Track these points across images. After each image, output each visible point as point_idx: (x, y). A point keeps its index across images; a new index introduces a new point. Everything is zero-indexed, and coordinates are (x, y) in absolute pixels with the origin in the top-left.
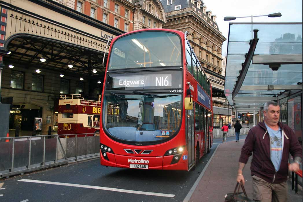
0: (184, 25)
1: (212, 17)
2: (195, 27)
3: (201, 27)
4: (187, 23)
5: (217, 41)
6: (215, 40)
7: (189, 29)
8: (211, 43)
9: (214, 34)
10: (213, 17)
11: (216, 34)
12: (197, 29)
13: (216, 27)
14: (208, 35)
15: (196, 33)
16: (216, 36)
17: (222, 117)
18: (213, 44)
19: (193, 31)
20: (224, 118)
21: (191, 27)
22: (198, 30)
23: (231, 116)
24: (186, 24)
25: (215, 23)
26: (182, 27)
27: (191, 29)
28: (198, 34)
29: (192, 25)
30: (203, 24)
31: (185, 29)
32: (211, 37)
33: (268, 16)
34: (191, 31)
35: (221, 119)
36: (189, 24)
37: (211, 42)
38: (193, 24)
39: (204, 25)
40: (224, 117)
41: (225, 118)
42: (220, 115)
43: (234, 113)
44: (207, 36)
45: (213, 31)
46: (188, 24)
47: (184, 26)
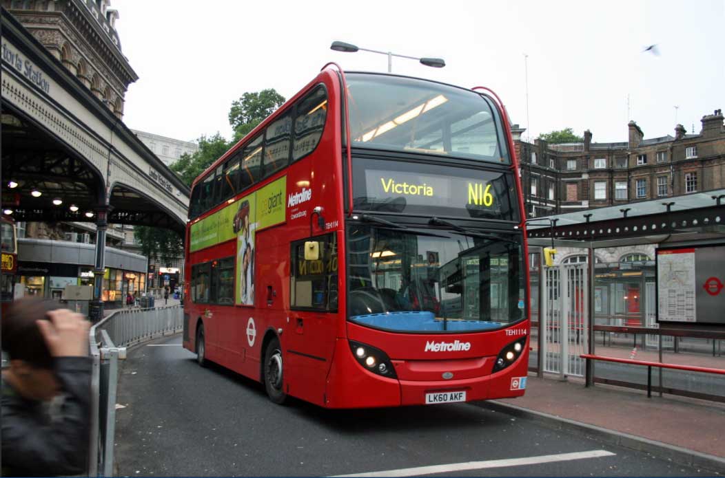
0: (41, 20)
1: (109, 14)
2: (69, 32)
3: (84, 35)
4: (51, 14)
5: (116, 80)
6: (112, 74)
7: (56, 33)
8: (103, 81)
9: (113, 59)
10: (112, 16)
11: (118, 62)
12: (74, 37)
13: (116, 43)
14: (98, 59)
15: (72, 49)
16: (115, 66)
17: (128, 276)
18: (106, 84)
19: (66, 40)
20: (131, 279)
21: (61, 29)
22: (75, 42)
23: (145, 274)
24: (47, 19)
25: (113, 32)
26: (33, 22)
27: (60, 36)
28: (77, 52)
29: (63, 25)
30: (90, 26)
31: (41, 32)
32: (104, 66)
33: (419, 61)
34: (59, 39)
35: (126, 281)
36: (57, 19)
37: (103, 79)
38: (67, 23)
39: (93, 30)
40: (132, 276)
41: (134, 279)
42: (125, 271)
43: (152, 268)
44: (95, 61)
45: (110, 53)
46: (52, 19)
47: (41, 22)
